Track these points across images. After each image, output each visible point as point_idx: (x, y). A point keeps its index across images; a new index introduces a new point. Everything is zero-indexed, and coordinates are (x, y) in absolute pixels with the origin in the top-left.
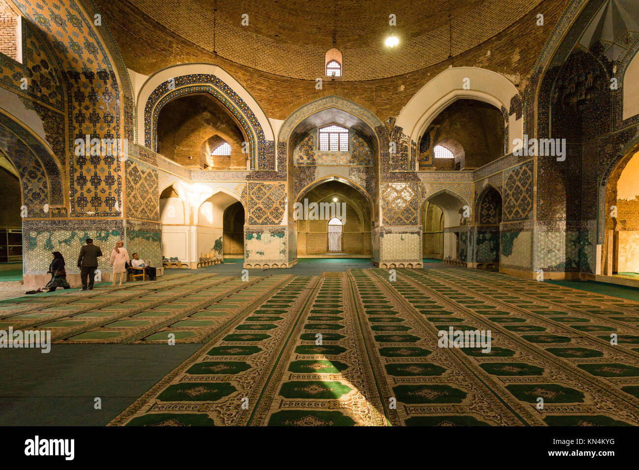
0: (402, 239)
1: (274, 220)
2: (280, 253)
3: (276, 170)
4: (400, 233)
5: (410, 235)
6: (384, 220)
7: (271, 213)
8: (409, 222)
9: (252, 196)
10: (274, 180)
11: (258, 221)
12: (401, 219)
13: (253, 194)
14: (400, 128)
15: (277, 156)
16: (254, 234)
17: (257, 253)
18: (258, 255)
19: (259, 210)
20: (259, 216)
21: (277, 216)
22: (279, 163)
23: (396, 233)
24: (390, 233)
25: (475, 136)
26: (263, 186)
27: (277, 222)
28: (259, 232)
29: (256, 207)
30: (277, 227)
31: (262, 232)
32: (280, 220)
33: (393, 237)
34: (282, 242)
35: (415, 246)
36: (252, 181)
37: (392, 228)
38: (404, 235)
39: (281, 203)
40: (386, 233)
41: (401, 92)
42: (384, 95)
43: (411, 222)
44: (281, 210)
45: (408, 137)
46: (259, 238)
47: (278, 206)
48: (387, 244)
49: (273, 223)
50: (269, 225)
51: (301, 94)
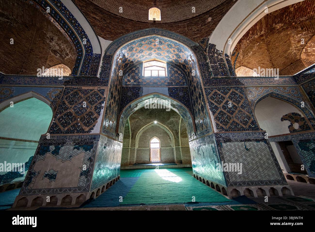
0: (247, 149)
1: (84, 127)
2: (81, 174)
3: (98, 76)
4: (241, 141)
5: (255, 143)
6: (217, 125)
7: (82, 119)
8: (247, 127)
9: (65, 100)
10: (94, 85)
11: (62, 128)
12: (237, 123)
13: (66, 98)
14: (213, 45)
15: (101, 64)
16: (51, 147)
17: (46, 176)
18: (47, 180)
19: (68, 116)
20: (66, 122)
21: (88, 122)
22: (102, 71)
23: (236, 141)
24: (229, 140)
25: (263, 64)
26: (80, 90)
27: (87, 129)
28: (59, 144)
29: (65, 112)
30: (85, 136)
31: (63, 144)
32: (91, 126)
33: (235, 145)
34: (88, 157)
35: (268, 159)
36: (70, 86)
37: (231, 135)
38: (247, 144)
39: (96, 108)
40: (225, 142)
41: (209, 22)
42: (195, 28)
43: (250, 126)
44: (96, 115)
45: (222, 51)
46: (56, 152)
47: (93, 110)
48: (230, 156)
49: (83, 131)
50: (76, 134)
51: (130, 28)
